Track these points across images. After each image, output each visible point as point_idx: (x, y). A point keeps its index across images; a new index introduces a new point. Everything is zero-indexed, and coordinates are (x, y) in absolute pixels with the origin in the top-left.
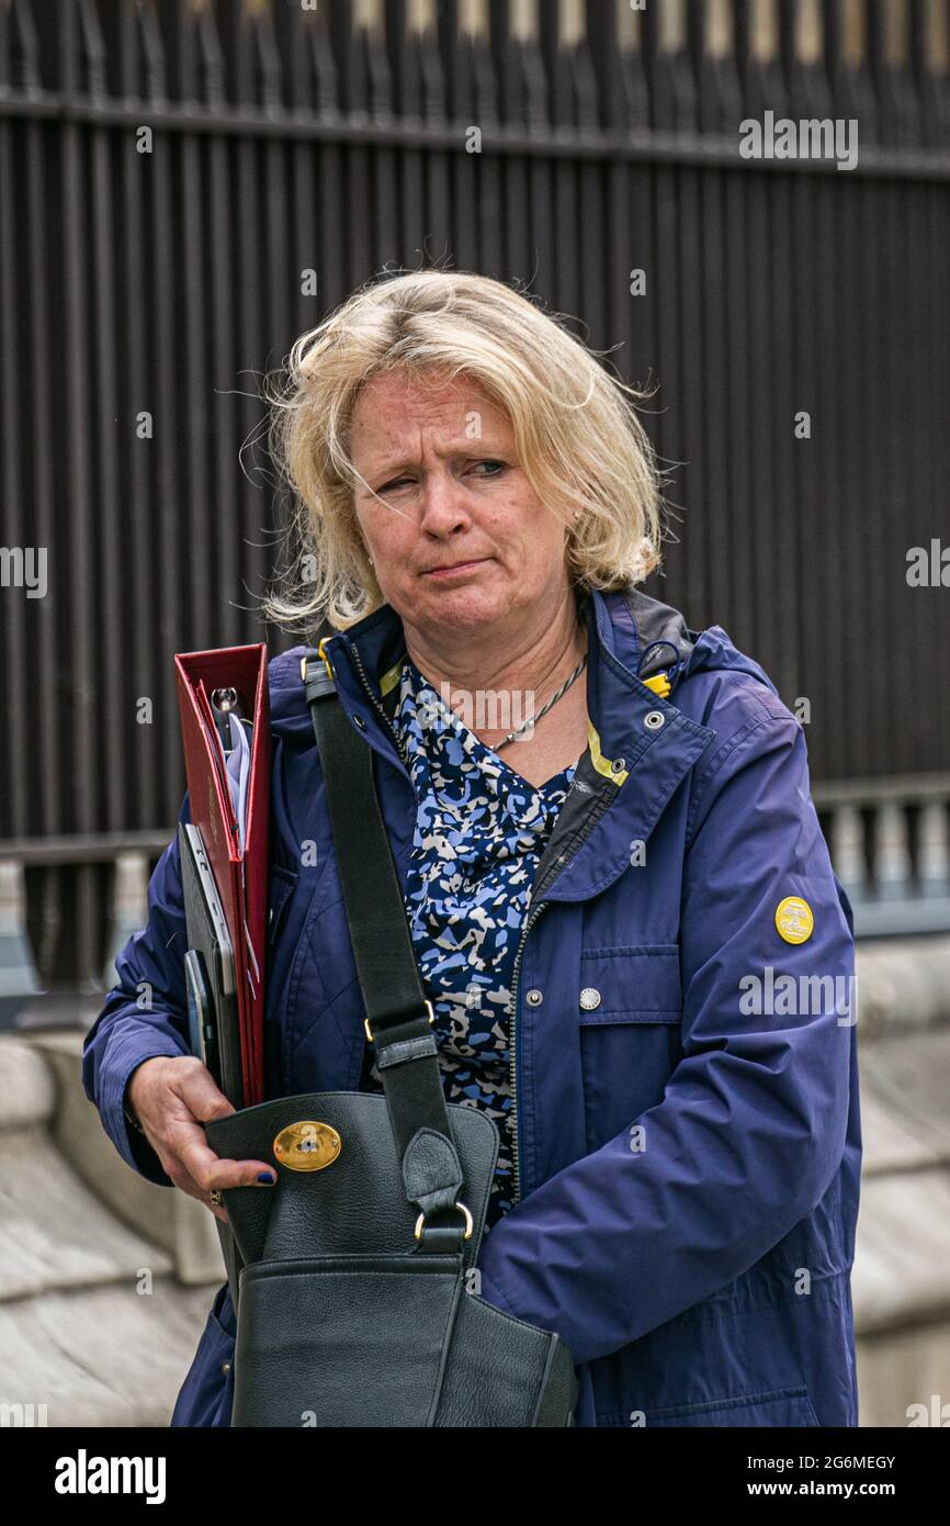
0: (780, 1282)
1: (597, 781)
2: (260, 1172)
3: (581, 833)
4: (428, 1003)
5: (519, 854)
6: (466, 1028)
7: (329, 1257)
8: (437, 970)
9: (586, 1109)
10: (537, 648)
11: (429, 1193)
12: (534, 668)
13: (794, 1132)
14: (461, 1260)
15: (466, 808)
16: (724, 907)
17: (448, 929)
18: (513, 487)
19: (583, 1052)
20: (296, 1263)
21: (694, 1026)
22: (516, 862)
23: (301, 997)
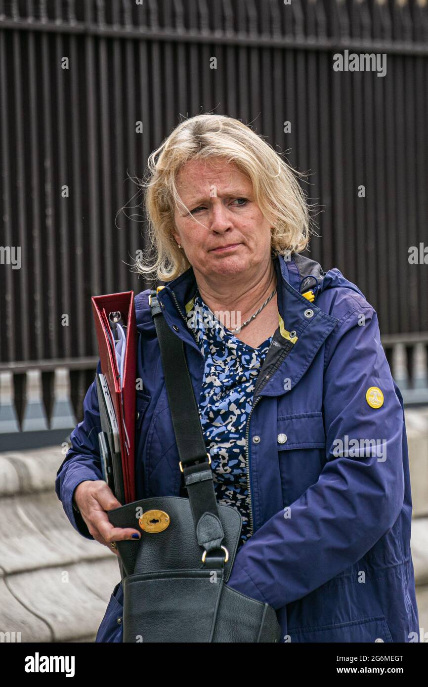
0: (372, 568)
1: (283, 341)
2: (133, 534)
3: (276, 365)
4: (208, 454)
5: (250, 378)
6: (227, 458)
7: (163, 572)
8: (213, 435)
9: (283, 489)
10: (257, 286)
11: (209, 542)
12: (257, 293)
13: (374, 492)
14: (223, 572)
15: (226, 360)
16: (343, 393)
17: (219, 417)
18: (251, 210)
19: (280, 463)
20: (147, 575)
22: (249, 382)
23: (152, 451)
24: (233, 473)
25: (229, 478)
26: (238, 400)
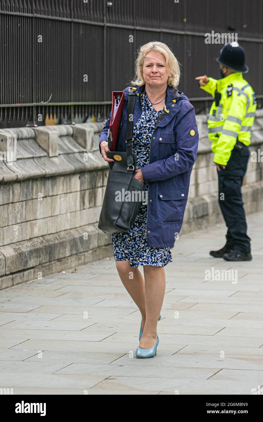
1: (165, 112)
2: (112, 160)
3: (162, 118)
9: (159, 153)
11: (129, 164)
14: (132, 173)
19: (159, 146)
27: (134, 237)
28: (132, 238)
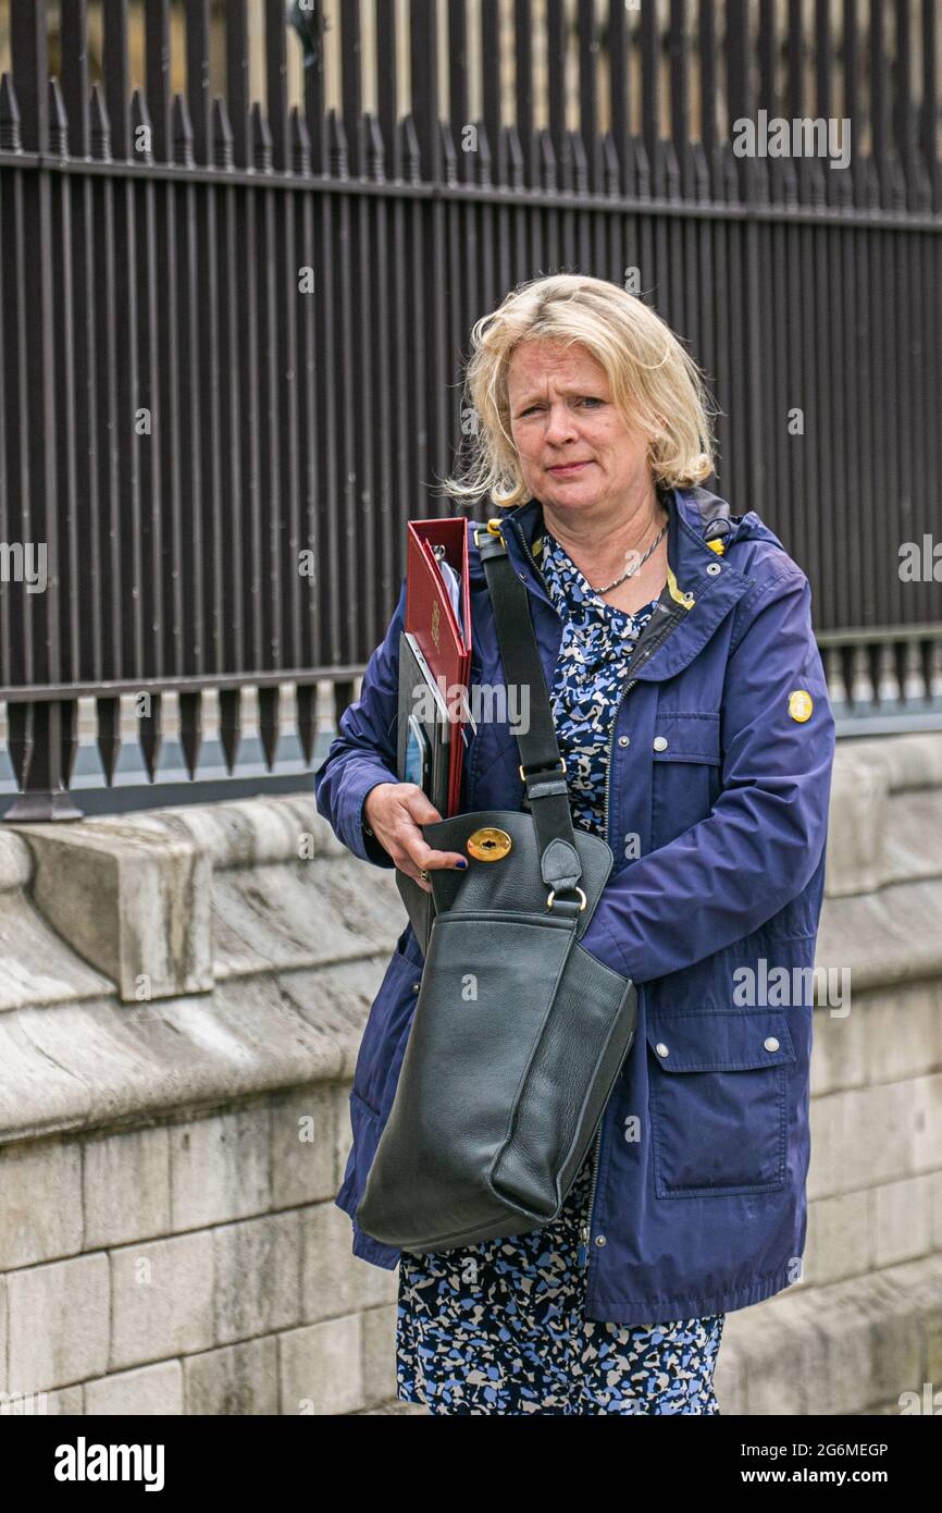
1: (673, 605)
2: (458, 860)
3: (661, 638)
4: (562, 759)
5: (623, 657)
6: (589, 770)
8: (571, 733)
9: (653, 816)
10: (630, 524)
11: (558, 879)
12: (629, 536)
13: (791, 840)
14: (576, 923)
15: (587, 630)
16: (758, 695)
17: (578, 708)
18: (607, 414)
19: (654, 778)
21: (733, 771)
22: (621, 662)
23: (482, 749)
24: (596, 791)
25: (589, 798)
26: (606, 688)
27: (539, 1299)
28: (526, 1302)
